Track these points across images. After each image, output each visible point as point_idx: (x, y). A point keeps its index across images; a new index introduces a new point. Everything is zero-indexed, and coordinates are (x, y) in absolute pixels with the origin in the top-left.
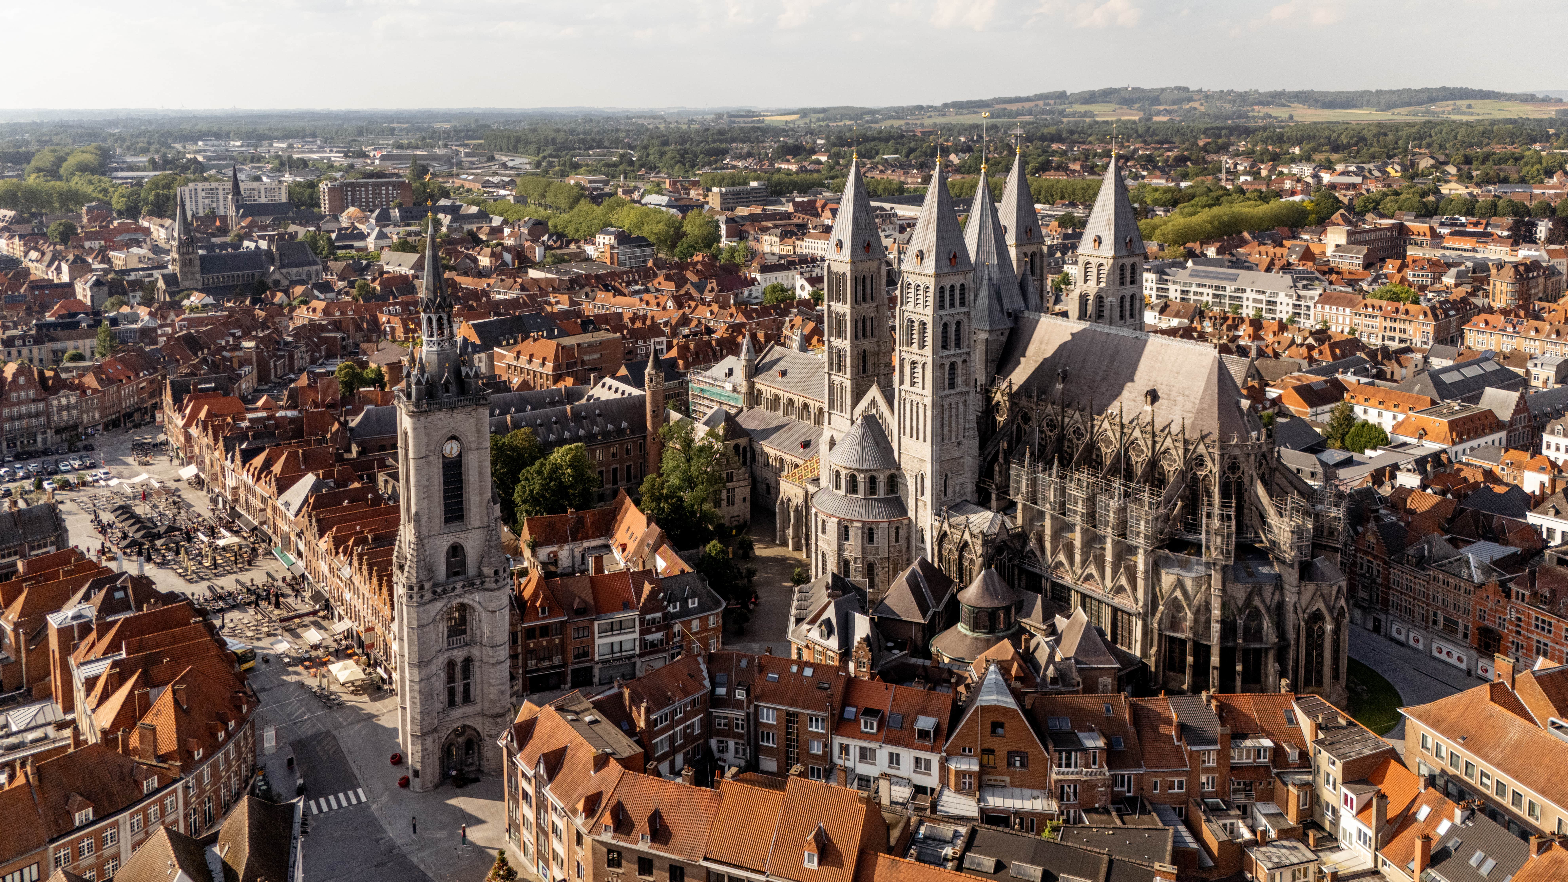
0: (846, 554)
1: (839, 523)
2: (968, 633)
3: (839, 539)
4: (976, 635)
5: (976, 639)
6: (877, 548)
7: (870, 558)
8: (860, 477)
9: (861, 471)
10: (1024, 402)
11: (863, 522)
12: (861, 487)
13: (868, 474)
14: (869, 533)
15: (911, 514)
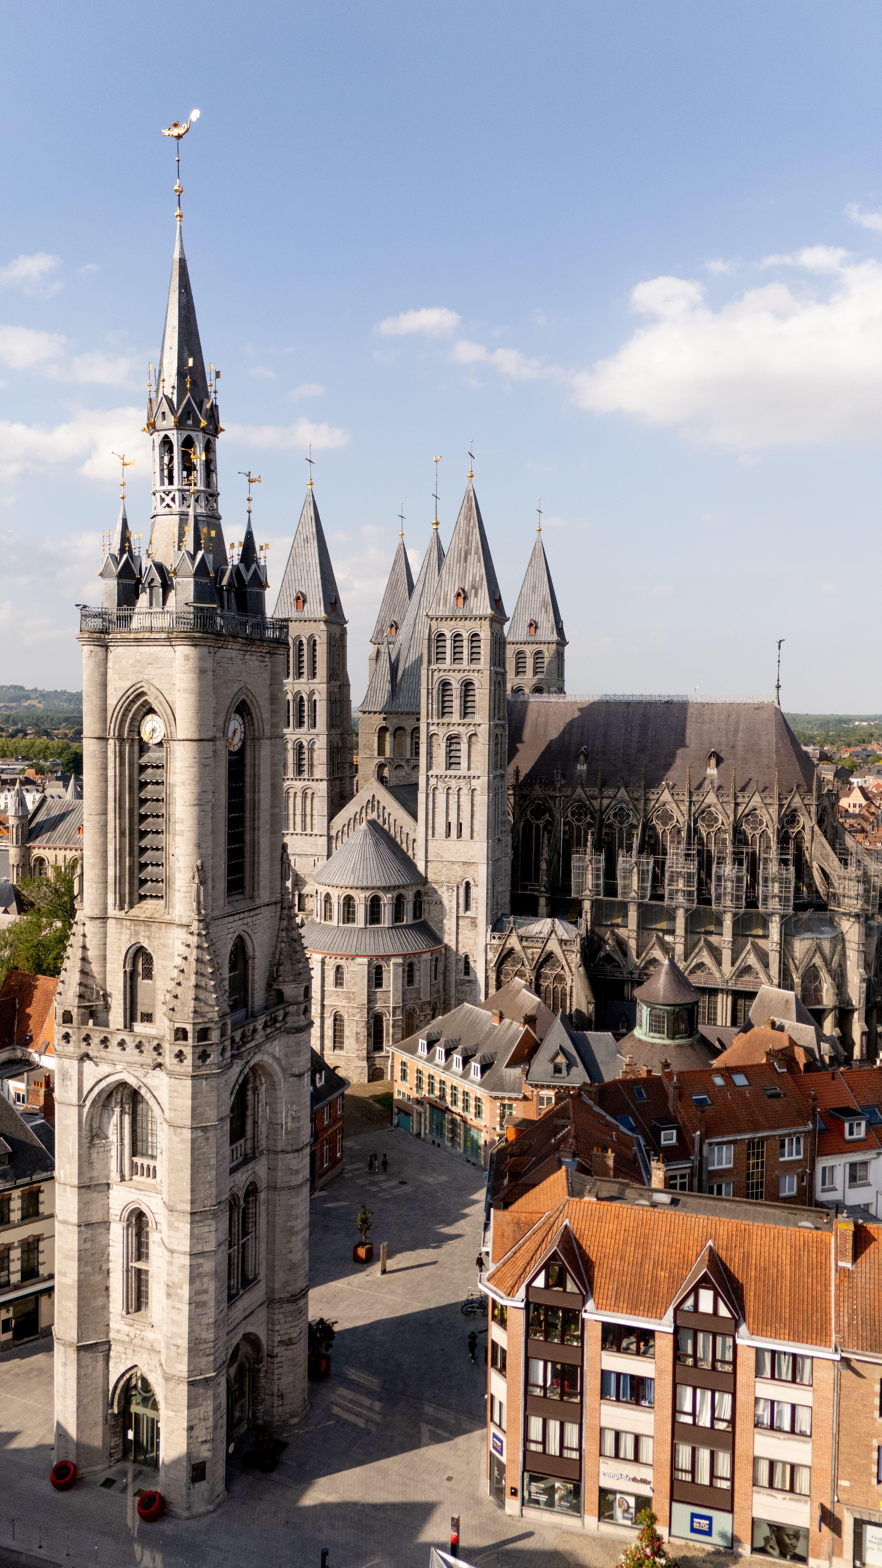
0: (379, 1006)
1: (369, 965)
2: (667, 1042)
3: (369, 986)
4: (677, 1042)
5: (680, 1046)
6: (418, 991)
7: (410, 1005)
8: (386, 899)
9: (386, 889)
10: (538, 791)
11: (404, 956)
12: (387, 913)
13: (396, 893)
14: (409, 973)
15: (449, 939)
